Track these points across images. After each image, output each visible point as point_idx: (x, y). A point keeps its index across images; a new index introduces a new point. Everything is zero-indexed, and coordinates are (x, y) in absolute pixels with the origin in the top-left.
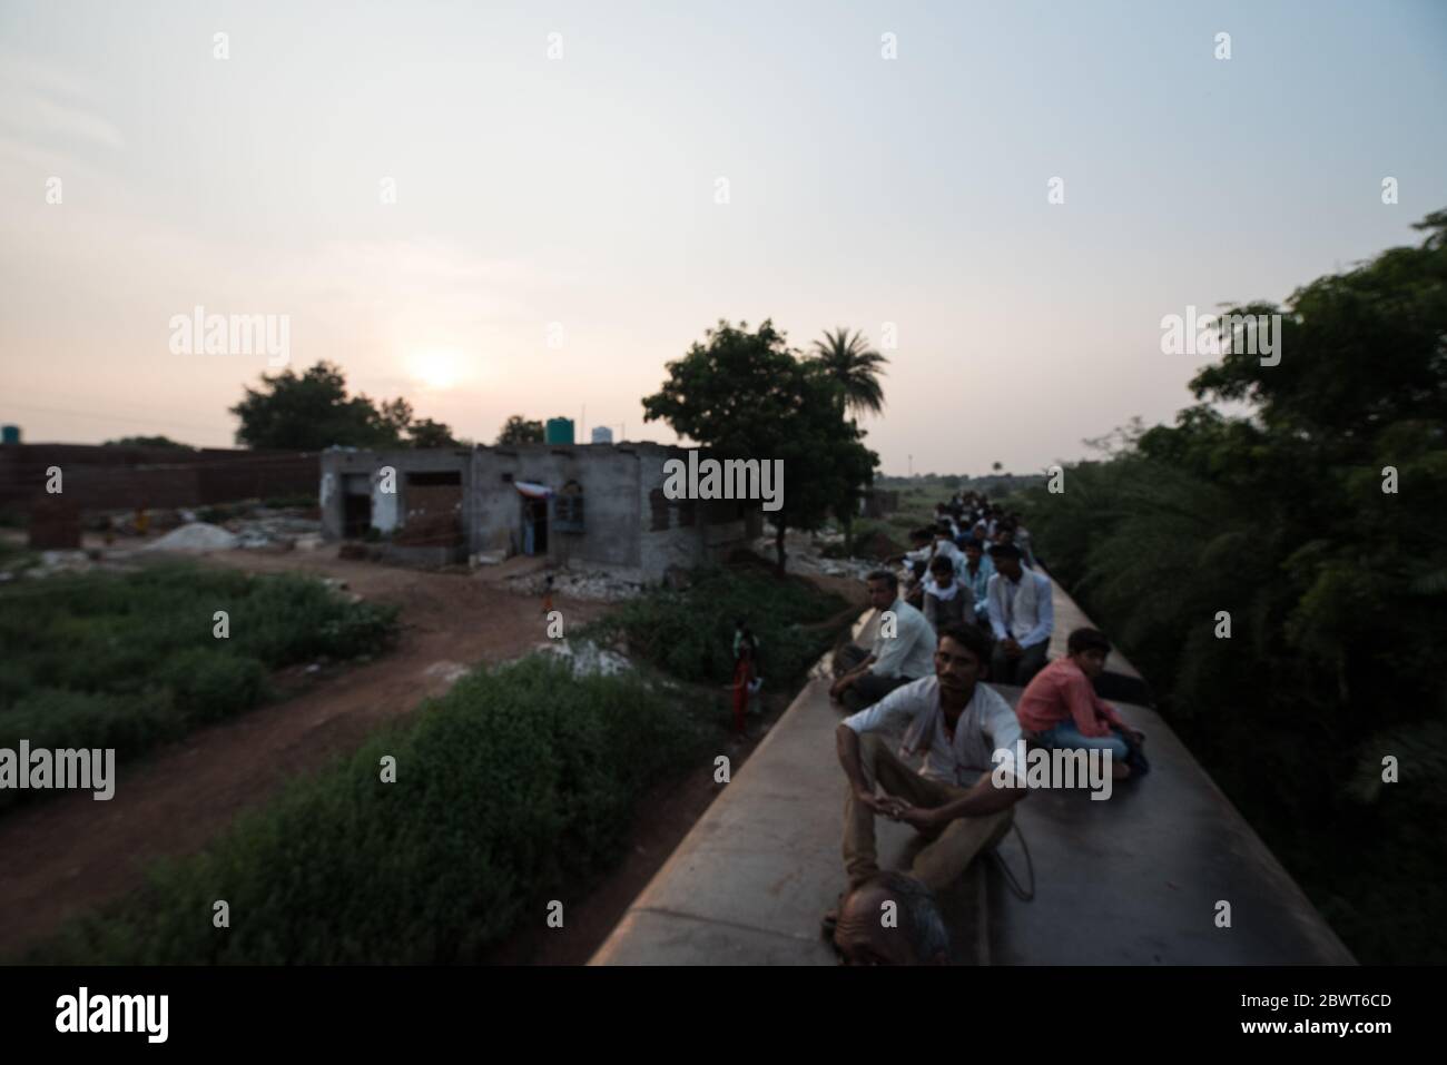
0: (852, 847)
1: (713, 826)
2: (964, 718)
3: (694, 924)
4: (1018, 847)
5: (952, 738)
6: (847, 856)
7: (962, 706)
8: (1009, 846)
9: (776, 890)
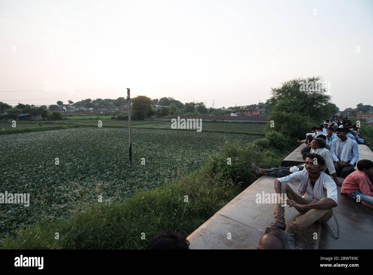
0: (277, 212)
1: (239, 199)
2: (317, 182)
3: (231, 221)
4: (335, 224)
5: (313, 188)
6: (275, 214)
7: (317, 178)
8: (331, 222)
9: (254, 218)
